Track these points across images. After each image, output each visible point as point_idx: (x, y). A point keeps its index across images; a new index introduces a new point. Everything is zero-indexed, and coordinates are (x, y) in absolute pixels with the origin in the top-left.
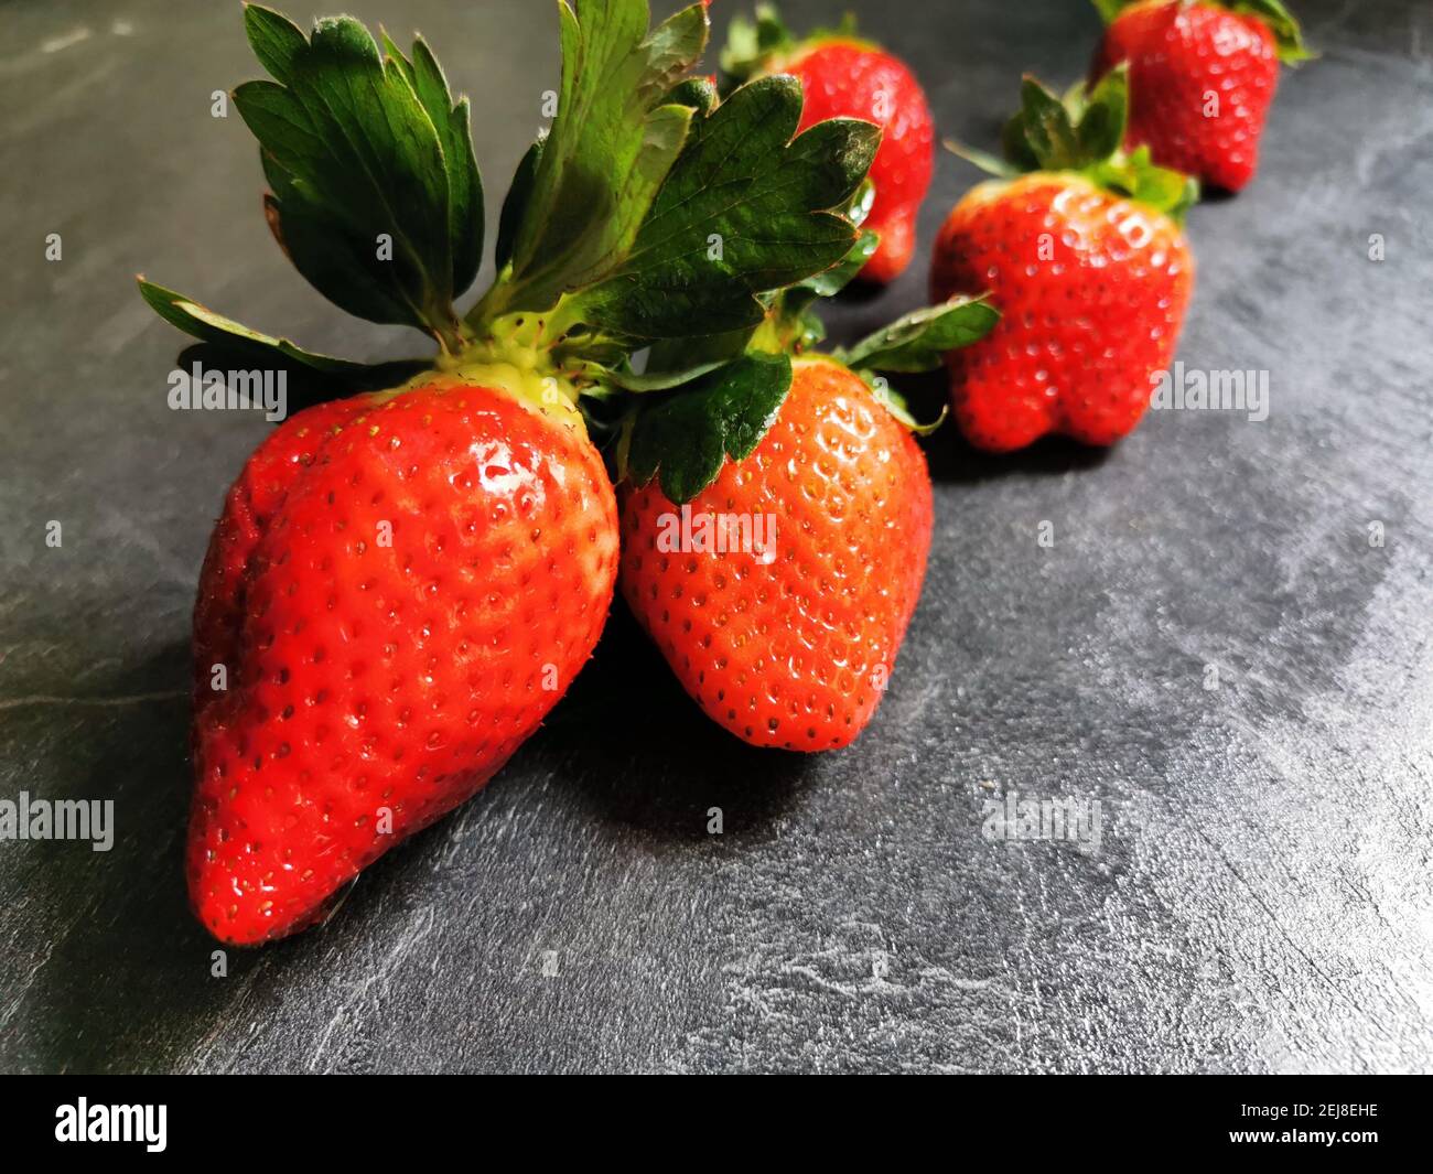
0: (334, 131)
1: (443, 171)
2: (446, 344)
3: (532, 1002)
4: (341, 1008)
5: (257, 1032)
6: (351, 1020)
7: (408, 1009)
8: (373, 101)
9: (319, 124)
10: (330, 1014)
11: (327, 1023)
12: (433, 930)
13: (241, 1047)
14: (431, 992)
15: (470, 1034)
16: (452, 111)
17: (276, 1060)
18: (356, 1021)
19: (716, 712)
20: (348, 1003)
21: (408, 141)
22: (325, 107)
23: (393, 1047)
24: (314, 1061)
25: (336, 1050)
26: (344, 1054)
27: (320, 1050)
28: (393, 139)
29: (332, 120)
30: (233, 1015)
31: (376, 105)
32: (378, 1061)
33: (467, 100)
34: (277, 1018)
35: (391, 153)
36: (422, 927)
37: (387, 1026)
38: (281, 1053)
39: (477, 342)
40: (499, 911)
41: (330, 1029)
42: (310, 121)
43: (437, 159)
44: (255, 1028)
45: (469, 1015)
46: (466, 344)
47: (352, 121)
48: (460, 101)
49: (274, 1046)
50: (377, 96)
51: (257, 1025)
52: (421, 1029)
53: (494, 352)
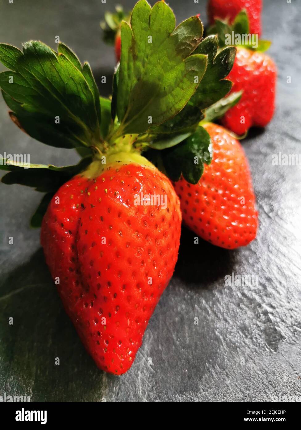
0: (37, 84)
1: (90, 91)
2: (100, 150)
3: (196, 347)
4: (139, 372)
5: (117, 390)
6: (145, 375)
7: (160, 364)
8: (54, 70)
9: (31, 83)
10: (137, 376)
11: (137, 378)
12: (154, 336)
13: (115, 397)
14: (164, 356)
15: (183, 365)
16: (82, 68)
17: (128, 396)
18: (146, 374)
19: (218, 244)
20: (141, 369)
21: (71, 83)
22: (33, 76)
23: (162, 377)
24: (141, 392)
25: (145, 386)
26: (149, 386)
27: (140, 388)
28: (64, 83)
29: (36, 80)
30: (106, 387)
31: (55, 72)
32: (160, 384)
33: (87, 63)
34: (121, 383)
35: (64, 88)
36: (150, 337)
37: (157, 372)
38: (129, 393)
39: (110, 147)
40: (170, 324)
41: (140, 380)
42: (27, 82)
43: (86, 87)
44: (116, 390)
45: (179, 359)
46: (107, 149)
47: (45, 79)
48: (84, 64)
49: (125, 392)
50: (55, 68)
51: (116, 388)
52: (168, 369)
53: (117, 149)
